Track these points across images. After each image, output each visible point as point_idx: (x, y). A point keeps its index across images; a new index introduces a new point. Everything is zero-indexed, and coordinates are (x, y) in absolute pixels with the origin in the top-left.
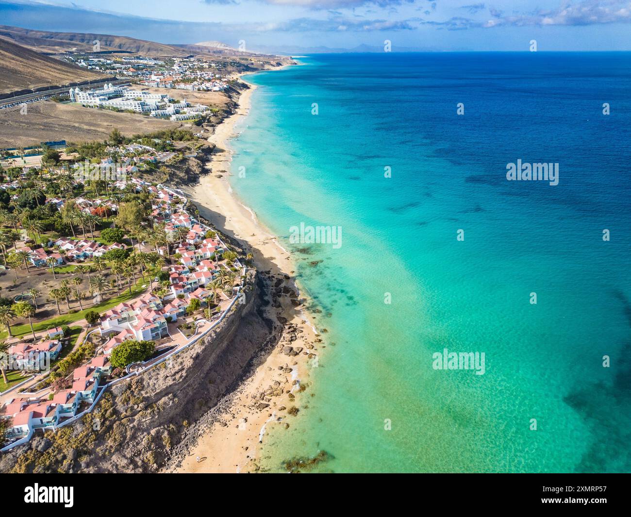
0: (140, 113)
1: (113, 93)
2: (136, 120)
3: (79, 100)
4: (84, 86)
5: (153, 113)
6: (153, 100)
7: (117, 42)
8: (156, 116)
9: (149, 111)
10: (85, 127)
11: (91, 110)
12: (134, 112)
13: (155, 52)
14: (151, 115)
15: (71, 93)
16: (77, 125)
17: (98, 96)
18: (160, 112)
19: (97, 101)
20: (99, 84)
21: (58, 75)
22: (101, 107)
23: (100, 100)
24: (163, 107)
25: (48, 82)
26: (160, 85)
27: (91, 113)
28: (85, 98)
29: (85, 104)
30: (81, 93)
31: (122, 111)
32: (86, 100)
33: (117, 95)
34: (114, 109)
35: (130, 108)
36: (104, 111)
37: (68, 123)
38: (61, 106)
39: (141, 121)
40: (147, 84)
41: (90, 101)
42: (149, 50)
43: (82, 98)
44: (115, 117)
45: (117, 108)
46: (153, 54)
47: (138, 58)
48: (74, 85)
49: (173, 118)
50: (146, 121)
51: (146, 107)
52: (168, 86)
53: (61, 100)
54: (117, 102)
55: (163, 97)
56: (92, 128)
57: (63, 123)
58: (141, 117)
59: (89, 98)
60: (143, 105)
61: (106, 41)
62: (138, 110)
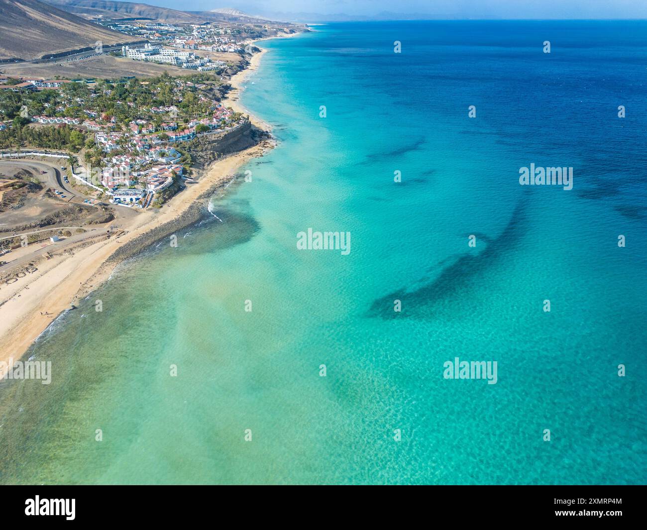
0: (175, 65)
1: (152, 51)
2: (172, 70)
3: (130, 55)
4: (133, 45)
5: (185, 65)
6: (183, 56)
8: (187, 67)
10: (140, 73)
11: (139, 62)
12: (171, 65)
14: (183, 67)
15: (123, 50)
16: (133, 71)
17: (143, 52)
18: (190, 64)
19: (143, 56)
20: (142, 45)
21: (106, 37)
22: (146, 60)
23: (145, 55)
24: (192, 61)
26: (186, 47)
27: (141, 64)
28: (134, 54)
29: (135, 58)
30: (130, 50)
31: (162, 63)
32: (134, 56)
33: (155, 53)
34: (156, 62)
35: (167, 61)
36: (148, 63)
37: (127, 70)
38: (118, 59)
39: (177, 70)
40: (174, 45)
41: (137, 56)
42: (167, 17)
43: (132, 54)
44: (158, 67)
45: (158, 61)
46: (172, 20)
47: (159, 25)
48: (126, 44)
49: (200, 68)
50: (180, 70)
51: (181, 61)
52: (192, 47)
53: (117, 55)
54: (157, 57)
55: (190, 54)
56: (145, 73)
57: (124, 69)
58: (176, 68)
59: (137, 54)
60: (177, 59)
62: (173, 63)
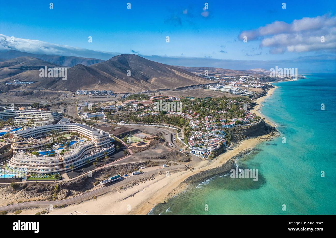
0: (230, 93)
2: (228, 95)
4: (212, 84)
5: (234, 93)
6: (234, 89)
7: (217, 70)
8: (235, 94)
9: (233, 92)
10: (213, 96)
12: (228, 93)
13: (232, 74)
14: (233, 94)
15: (208, 86)
16: (211, 95)
17: (216, 87)
18: (236, 93)
19: (216, 89)
20: (216, 84)
21: (202, 81)
22: (217, 91)
23: (217, 88)
24: (237, 92)
25: (199, 83)
26: (236, 85)
27: (214, 92)
29: (212, 90)
30: (211, 86)
31: (223, 92)
32: (212, 89)
33: (221, 88)
34: (221, 91)
35: (226, 91)
36: (218, 92)
37: (208, 94)
38: (205, 90)
40: (230, 84)
41: (213, 89)
42: (229, 73)
43: (211, 88)
44: (222, 94)
45: (222, 91)
46: (231, 74)
47: (225, 76)
48: (209, 84)
49: (241, 95)
50: (231, 95)
52: (239, 85)
53: (205, 88)
55: (237, 88)
56: (215, 96)
57: (206, 94)
60: (231, 90)
61: (212, 70)
62: (229, 92)
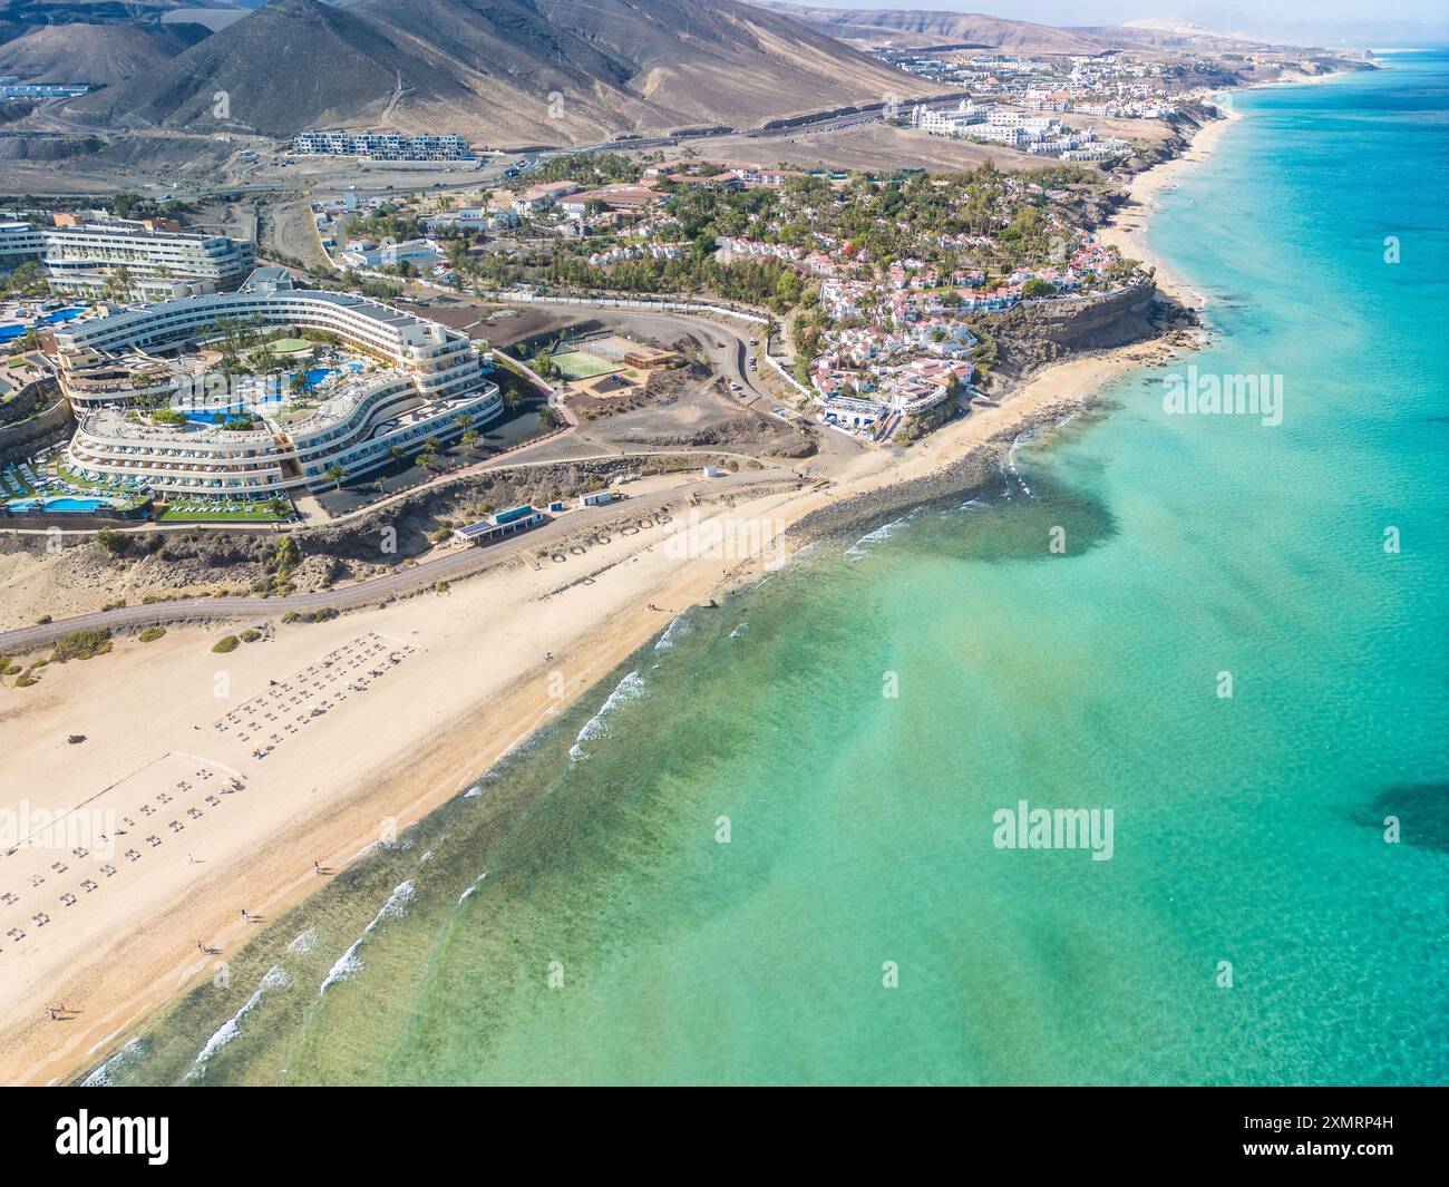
0: (1013, 146)
1: (972, 116)
2: (1004, 157)
3: (926, 125)
4: (936, 103)
5: (1034, 146)
6: (1035, 127)
8: (1038, 152)
9: (1028, 143)
10: (936, 161)
11: (941, 139)
12: (1004, 145)
14: (1029, 150)
15: (914, 113)
16: (924, 158)
17: (953, 118)
18: (1045, 146)
19: (951, 127)
20: (954, 102)
21: (887, 87)
22: (956, 136)
23: (956, 124)
24: (1051, 139)
25: (875, 97)
26: (1046, 107)
27: (942, 144)
28: (934, 122)
29: (933, 131)
30: (928, 114)
31: (985, 143)
32: (934, 125)
33: (977, 119)
34: (975, 139)
35: (999, 138)
36: (959, 142)
37: (912, 155)
38: (900, 132)
39: (1012, 158)
40: (1022, 103)
41: (939, 125)
43: (930, 121)
44: (976, 150)
45: (980, 137)
47: (1001, 59)
48: (921, 102)
49: (1066, 154)
50: (1021, 158)
51: (1025, 138)
52: (1061, 108)
53: (900, 124)
54: (978, 130)
55: (1051, 123)
56: (945, 163)
57: (906, 154)
58: (1014, 153)
59: (939, 121)
60: (1021, 132)
62: (1010, 142)
